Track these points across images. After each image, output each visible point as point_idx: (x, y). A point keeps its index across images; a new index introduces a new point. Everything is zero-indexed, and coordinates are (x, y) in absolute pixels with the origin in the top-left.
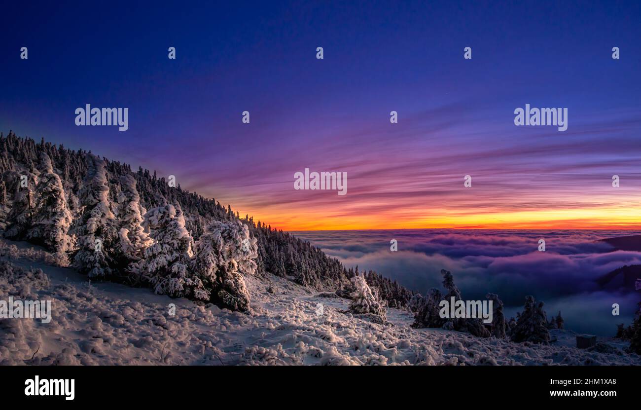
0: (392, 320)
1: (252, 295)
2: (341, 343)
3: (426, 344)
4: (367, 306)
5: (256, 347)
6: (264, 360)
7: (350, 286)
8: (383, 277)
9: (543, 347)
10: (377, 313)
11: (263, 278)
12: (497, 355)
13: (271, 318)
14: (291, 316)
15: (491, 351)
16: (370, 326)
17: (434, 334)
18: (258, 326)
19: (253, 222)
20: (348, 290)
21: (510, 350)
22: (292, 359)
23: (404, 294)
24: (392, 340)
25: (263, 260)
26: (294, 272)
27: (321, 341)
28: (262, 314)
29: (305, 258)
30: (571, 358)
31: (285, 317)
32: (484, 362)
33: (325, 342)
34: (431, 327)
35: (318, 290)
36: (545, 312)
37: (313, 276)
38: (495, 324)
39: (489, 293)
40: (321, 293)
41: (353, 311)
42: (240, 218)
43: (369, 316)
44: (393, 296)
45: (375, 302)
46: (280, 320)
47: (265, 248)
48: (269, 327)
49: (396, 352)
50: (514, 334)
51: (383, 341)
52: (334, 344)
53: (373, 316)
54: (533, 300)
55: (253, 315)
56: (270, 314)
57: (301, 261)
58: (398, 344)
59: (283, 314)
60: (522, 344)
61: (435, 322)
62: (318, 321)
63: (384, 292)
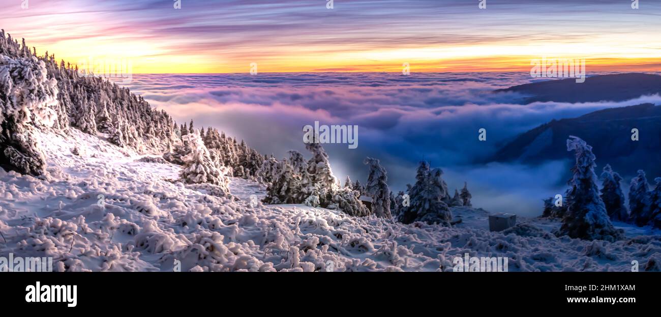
0: (237, 193)
1: (51, 156)
2: (165, 218)
3: (277, 220)
4: (203, 174)
5: (50, 220)
6: (59, 235)
7: (182, 148)
8: (227, 137)
9: (441, 229)
10: (217, 183)
11: (66, 136)
12: (376, 237)
13: (74, 185)
14: (101, 184)
15: (367, 232)
16: (205, 198)
17: (292, 210)
18: (55, 195)
19: (54, 61)
20: (179, 153)
21: (393, 231)
22: (98, 235)
23: (254, 160)
24: (232, 215)
25: (67, 111)
26: (107, 128)
27: (138, 214)
28: (62, 179)
29: (122, 110)
30: (477, 241)
31: (92, 184)
32: (356, 245)
33: (142, 215)
34: (289, 202)
35: (140, 152)
36: (445, 184)
37: (133, 134)
38: (376, 199)
39: (368, 158)
40: (143, 157)
41: (184, 180)
42: (37, 56)
43: (206, 187)
44: (240, 162)
45: (214, 169)
46: (85, 188)
47: (70, 96)
48: (69, 195)
49: (237, 229)
50: (401, 213)
51: (220, 216)
52: (155, 218)
53: (211, 187)
54: (428, 167)
55: (50, 179)
56: (72, 180)
57: (118, 114)
58: (240, 220)
59: (89, 180)
60: (413, 225)
61: (295, 196)
62: (136, 189)
63: (228, 156)
